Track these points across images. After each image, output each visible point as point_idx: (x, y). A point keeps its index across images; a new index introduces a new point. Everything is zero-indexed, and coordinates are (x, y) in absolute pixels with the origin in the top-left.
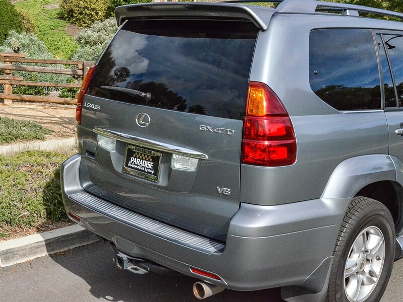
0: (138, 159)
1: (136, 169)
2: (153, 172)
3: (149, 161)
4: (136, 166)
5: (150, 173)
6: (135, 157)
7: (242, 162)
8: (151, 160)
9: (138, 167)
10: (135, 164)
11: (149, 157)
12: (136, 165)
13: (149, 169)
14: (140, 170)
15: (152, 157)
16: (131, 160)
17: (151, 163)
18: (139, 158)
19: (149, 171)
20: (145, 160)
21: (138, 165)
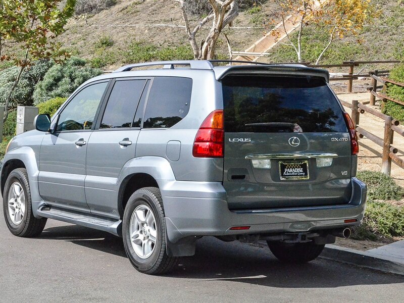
1: (291, 175)
2: (304, 174)
3: (299, 168)
5: (303, 175)
6: (288, 168)
8: (300, 167)
10: (289, 172)
13: (301, 173)
14: (294, 175)
15: (300, 165)
16: (285, 171)
17: (301, 169)
18: (291, 168)
19: (301, 174)
20: (296, 168)
21: (291, 173)
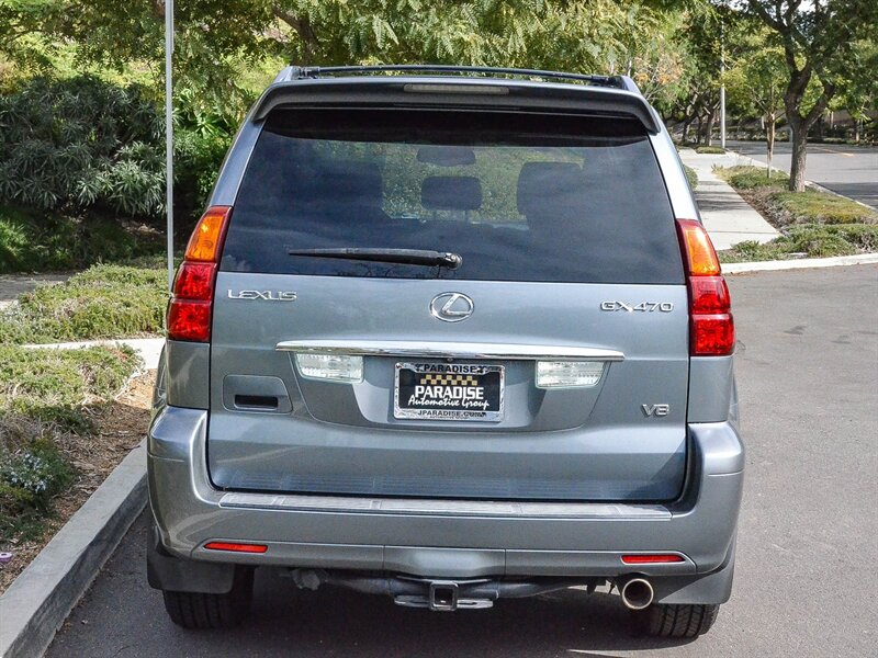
0: (436, 388)
1: (436, 407)
2: (486, 405)
3: (469, 384)
4: (434, 402)
5: (480, 408)
6: (428, 384)
7: (691, 353)
8: (474, 383)
9: (440, 403)
10: (428, 398)
11: (469, 378)
12: (433, 399)
13: (473, 401)
14: (449, 407)
15: (474, 377)
16: (417, 393)
17: (478, 389)
18: (439, 383)
19: (480, 404)
20: (459, 384)
21: (438, 399)
